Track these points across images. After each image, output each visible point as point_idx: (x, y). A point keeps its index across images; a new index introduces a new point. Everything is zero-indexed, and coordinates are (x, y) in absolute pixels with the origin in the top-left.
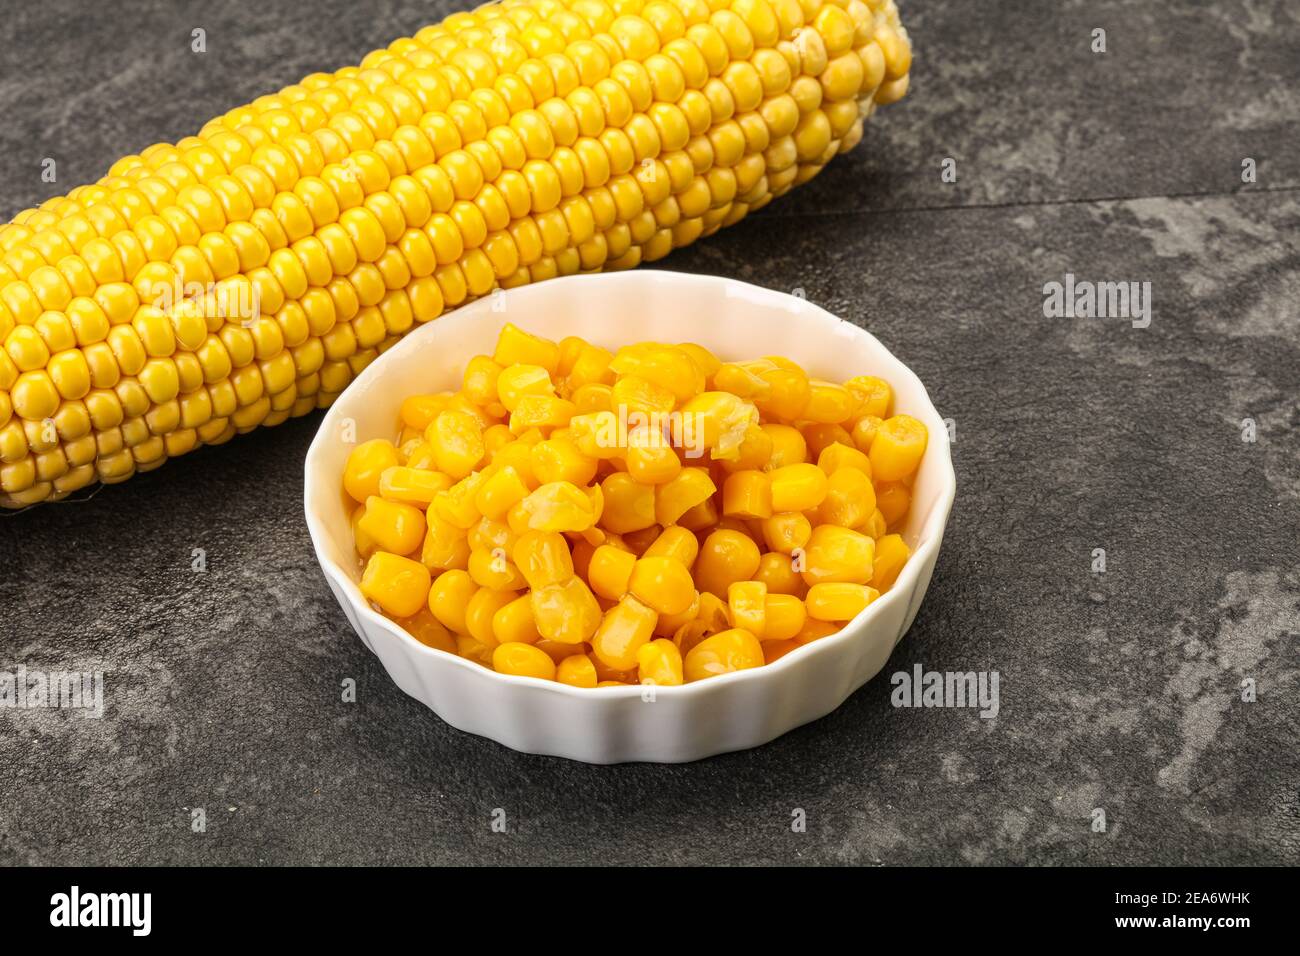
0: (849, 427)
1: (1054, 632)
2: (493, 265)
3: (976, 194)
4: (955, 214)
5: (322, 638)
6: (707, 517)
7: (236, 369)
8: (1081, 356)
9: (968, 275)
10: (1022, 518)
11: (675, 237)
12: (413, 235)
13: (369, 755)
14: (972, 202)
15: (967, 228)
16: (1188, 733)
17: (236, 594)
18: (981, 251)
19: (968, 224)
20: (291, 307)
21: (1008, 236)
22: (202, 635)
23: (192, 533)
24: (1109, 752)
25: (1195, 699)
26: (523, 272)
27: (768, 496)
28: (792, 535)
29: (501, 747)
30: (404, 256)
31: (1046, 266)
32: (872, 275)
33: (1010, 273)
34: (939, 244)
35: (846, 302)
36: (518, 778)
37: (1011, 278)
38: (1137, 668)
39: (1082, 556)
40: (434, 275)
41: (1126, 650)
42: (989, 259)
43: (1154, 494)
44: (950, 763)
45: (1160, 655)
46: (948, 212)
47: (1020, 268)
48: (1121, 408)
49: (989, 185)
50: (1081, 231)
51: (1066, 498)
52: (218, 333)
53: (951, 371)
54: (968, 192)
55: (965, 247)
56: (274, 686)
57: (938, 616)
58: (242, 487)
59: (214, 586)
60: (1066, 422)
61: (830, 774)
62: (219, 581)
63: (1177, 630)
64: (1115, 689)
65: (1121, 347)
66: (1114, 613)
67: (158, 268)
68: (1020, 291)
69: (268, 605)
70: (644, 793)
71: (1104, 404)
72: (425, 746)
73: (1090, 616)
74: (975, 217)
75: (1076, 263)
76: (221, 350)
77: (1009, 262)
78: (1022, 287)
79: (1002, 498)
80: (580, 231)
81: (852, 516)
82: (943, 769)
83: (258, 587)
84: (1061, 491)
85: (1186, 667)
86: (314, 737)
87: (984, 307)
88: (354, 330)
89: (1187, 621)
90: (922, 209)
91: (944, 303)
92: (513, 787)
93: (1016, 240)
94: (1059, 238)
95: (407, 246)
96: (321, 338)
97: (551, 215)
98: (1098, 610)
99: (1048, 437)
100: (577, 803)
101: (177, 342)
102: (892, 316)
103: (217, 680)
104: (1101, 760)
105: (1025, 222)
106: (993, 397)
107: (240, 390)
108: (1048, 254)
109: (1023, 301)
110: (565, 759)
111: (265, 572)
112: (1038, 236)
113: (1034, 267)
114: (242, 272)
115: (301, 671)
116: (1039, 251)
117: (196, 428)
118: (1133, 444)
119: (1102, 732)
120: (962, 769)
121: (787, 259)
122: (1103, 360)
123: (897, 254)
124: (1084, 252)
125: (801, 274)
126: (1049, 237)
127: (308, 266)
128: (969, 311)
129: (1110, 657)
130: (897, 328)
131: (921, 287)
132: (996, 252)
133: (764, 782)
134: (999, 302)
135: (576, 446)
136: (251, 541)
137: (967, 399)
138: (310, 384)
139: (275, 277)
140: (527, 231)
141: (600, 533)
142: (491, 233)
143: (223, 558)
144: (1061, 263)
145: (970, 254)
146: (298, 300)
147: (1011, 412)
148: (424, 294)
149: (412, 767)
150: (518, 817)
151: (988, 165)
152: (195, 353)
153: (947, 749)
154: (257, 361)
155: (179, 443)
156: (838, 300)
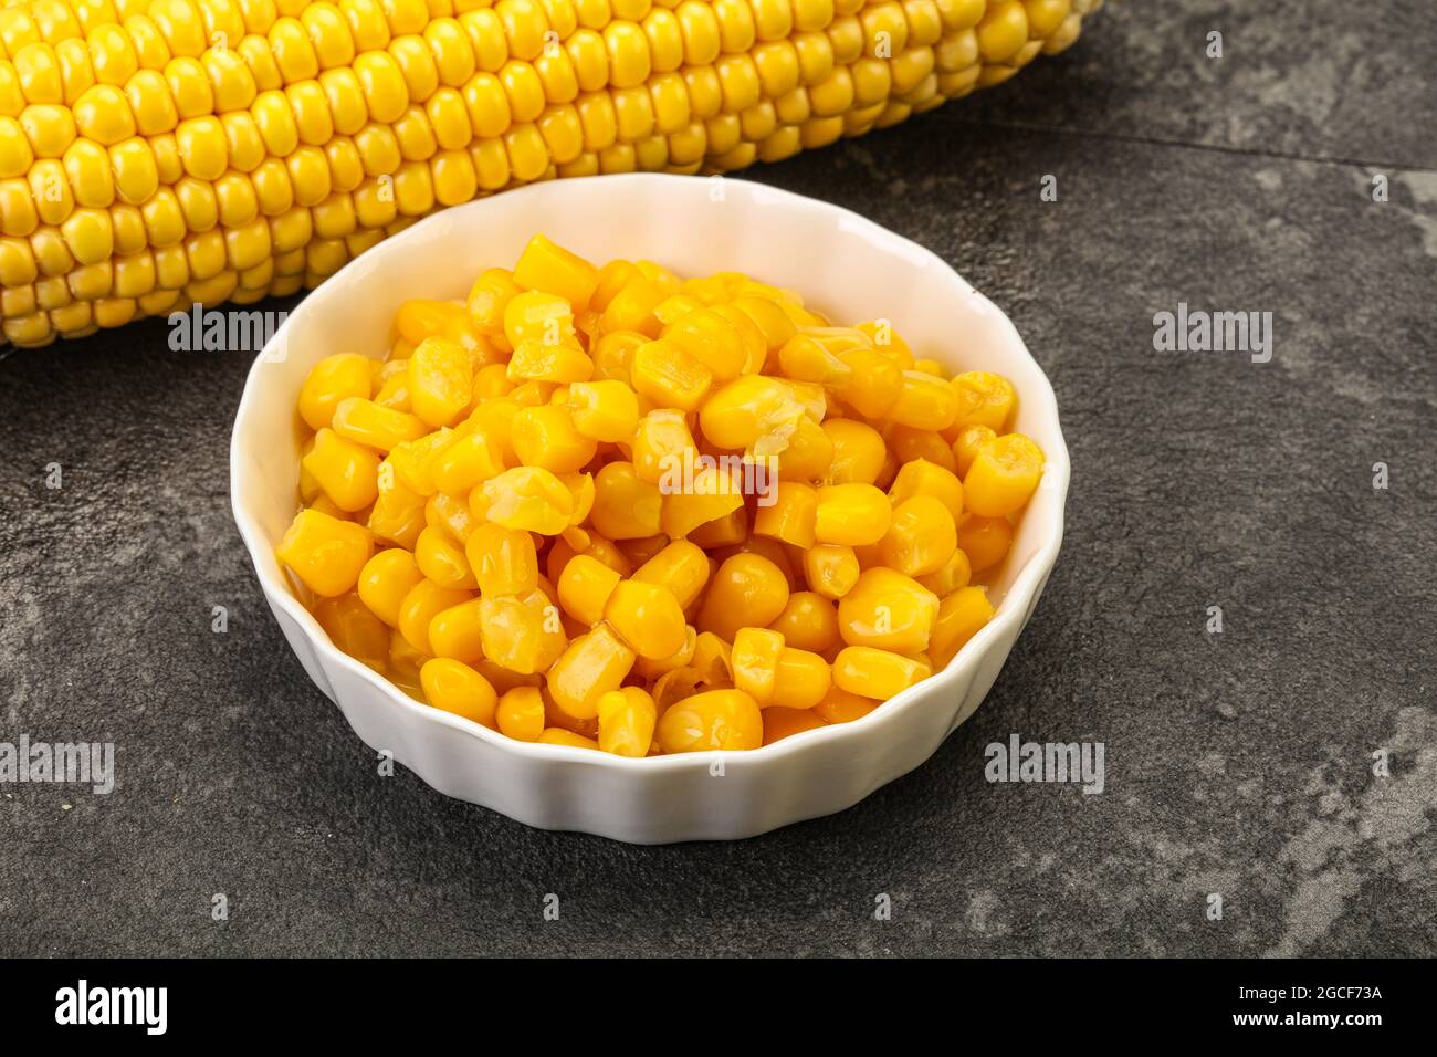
0: (951, 436)
1: (1159, 748)
2: (547, 145)
3: (1216, 131)
4: (1181, 154)
5: (238, 595)
6: (731, 534)
7: (190, 234)
8: (1292, 376)
9: (1176, 240)
10: (1159, 585)
11: (803, 137)
12: (447, 96)
13: (255, 764)
14: (1207, 141)
15: (1193, 175)
16: (1293, 919)
17: (147, 518)
18: (1203, 209)
19: (1195, 169)
20: (271, 166)
21: (1241, 194)
22: (92, 565)
23: (115, 425)
24: (1186, 927)
25: (1316, 873)
26: (590, 159)
27: (811, 520)
28: (833, 576)
29: (421, 782)
30: (430, 122)
31: (1280, 244)
32: (1055, 219)
33: (1232, 246)
34: (1150, 190)
35: (1012, 251)
36: (430, 829)
37: (1229, 253)
38: (1253, 817)
39: (1222, 651)
40: (468, 148)
41: (1245, 789)
42: (1209, 223)
43: (1335, 582)
44: (980, 904)
45: (1287, 804)
46: (1173, 150)
47: (1245, 241)
48: (1325, 455)
49: (1235, 122)
50: (1336, 204)
51: (1222, 567)
52: (173, 186)
53: (1121, 368)
54: (1206, 126)
55: (1182, 201)
56: (161, 650)
57: (1016, 700)
58: (194, 375)
59: (123, 502)
60: (1248, 463)
61: (824, 892)
62: (132, 496)
63: (1317, 775)
64: (1216, 841)
65: (1345, 371)
66: (1242, 736)
67: (108, 94)
68: (1237, 273)
69: (184, 539)
70: (583, 877)
71: (1305, 446)
72: (326, 764)
73: (1211, 734)
74: (1206, 161)
75: (1319, 246)
76: (173, 208)
77: (1234, 230)
78: (1240, 267)
79: (1140, 552)
80: (670, 117)
81: (916, 563)
82: (969, 912)
83: (177, 513)
84: (1218, 556)
85: (1317, 826)
86: (193, 727)
87: (1185, 287)
88: (354, 204)
89: (1333, 764)
90: (1141, 140)
91: (1136, 273)
92: (422, 838)
93: (1249, 202)
94: (1306, 209)
95: (436, 109)
96: (311, 209)
97: (635, 94)
98: (1224, 727)
99: (1221, 479)
100: (496, 875)
101: (116, 191)
102: (1065, 280)
103: (94, 629)
104: (1173, 936)
105: (1268, 179)
106: (1165, 413)
107: (195, 261)
108: (1284, 229)
109: (1237, 287)
110: (497, 813)
111: (191, 494)
112: (1279, 202)
113: (1264, 242)
114: (216, 113)
115: (200, 635)
116: (1275, 222)
117: (137, 299)
118: (1328, 507)
119: (1185, 898)
120: (993, 917)
121: (953, 179)
122: (1318, 385)
123: (1094, 196)
124: (1332, 233)
125: (965, 203)
126: (1293, 205)
127: (300, 117)
128: (1165, 290)
129: (1222, 795)
130: (1068, 297)
131: (1112, 247)
132: (1220, 214)
133: (737, 889)
134: (1206, 283)
135: (572, 420)
136: (184, 450)
137: (1131, 409)
138: (292, 263)
139: (257, 127)
140: (598, 111)
141: (584, 536)
142: (550, 105)
143: (144, 466)
144: (1299, 243)
145: (1186, 211)
146: (284, 159)
147: (1182, 437)
148: (451, 172)
149: (303, 789)
150: (417, 880)
151: (1241, 94)
152: (140, 208)
153: (981, 885)
154: (221, 227)
155: (109, 315)
156: (1002, 247)
